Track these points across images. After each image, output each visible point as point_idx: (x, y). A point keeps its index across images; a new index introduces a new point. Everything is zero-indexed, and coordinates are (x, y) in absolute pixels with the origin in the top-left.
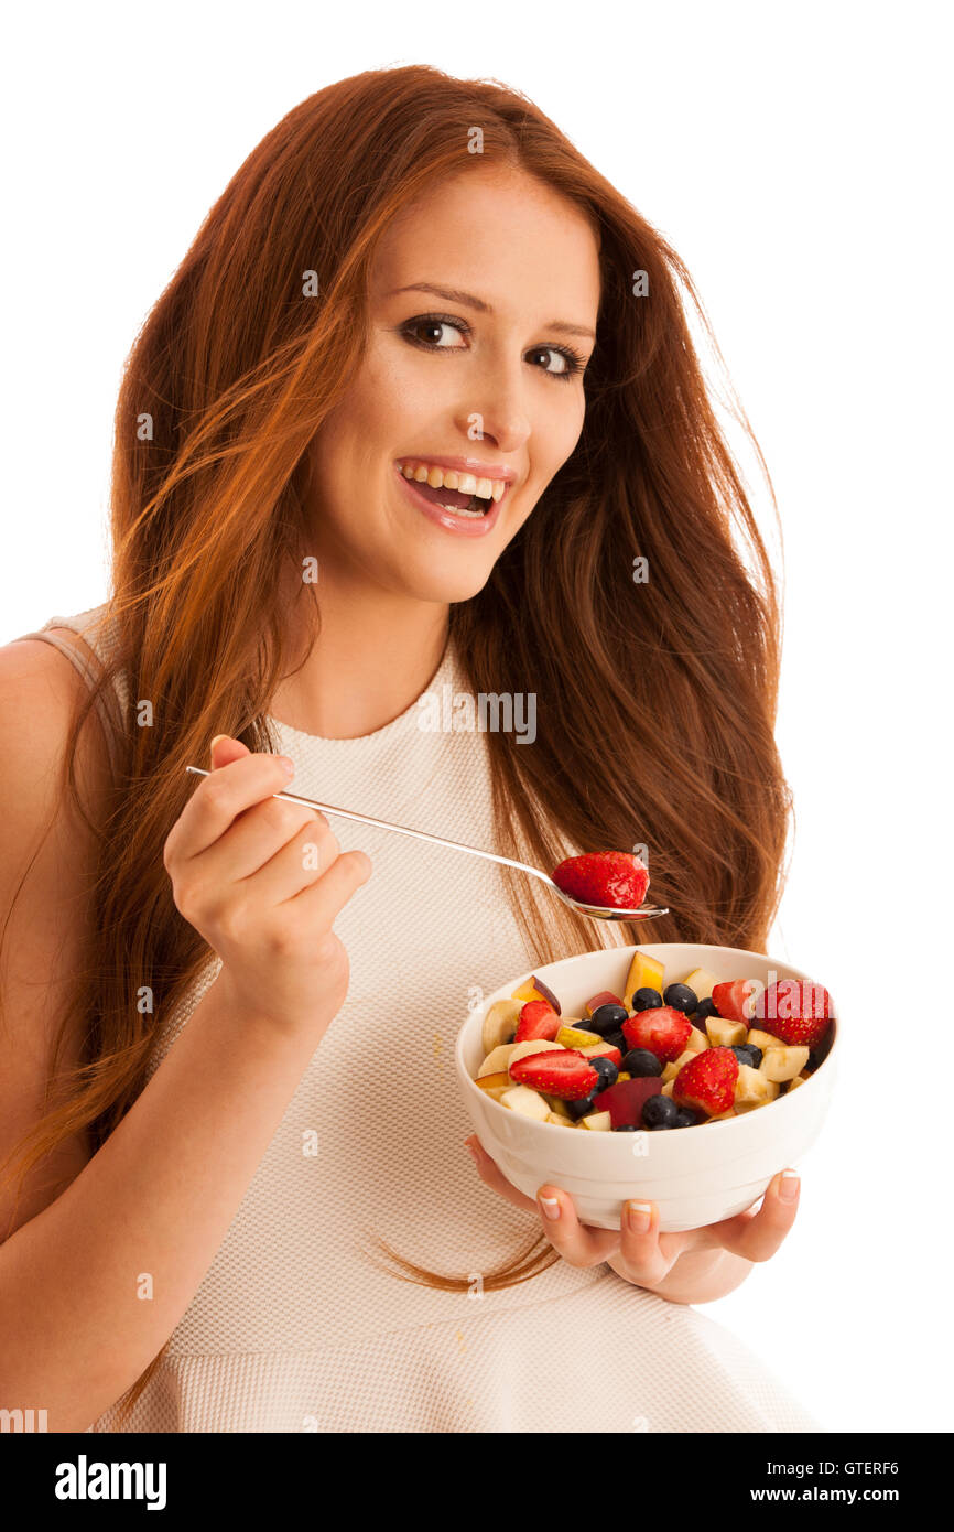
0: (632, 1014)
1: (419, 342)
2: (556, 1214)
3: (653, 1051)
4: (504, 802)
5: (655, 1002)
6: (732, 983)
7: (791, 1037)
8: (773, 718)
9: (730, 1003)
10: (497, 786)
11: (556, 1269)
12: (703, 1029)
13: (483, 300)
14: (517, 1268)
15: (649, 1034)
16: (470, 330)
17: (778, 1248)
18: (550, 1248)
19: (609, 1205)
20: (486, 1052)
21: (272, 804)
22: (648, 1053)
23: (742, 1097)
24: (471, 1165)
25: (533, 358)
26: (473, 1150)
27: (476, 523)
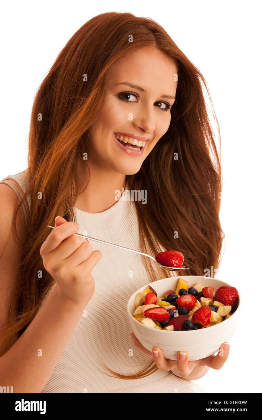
0: (179, 296)
1: (123, 100)
2: (157, 356)
3: (186, 307)
4: (142, 234)
5: (185, 293)
6: (208, 287)
7: (226, 303)
8: (219, 212)
9: (207, 293)
10: (141, 229)
11: (157, 372)
12: (200, 301)
13: (143, 89)
14: (144, 372)
15: (184, 302)
16: (139, 97)
17: (223, 365)
18: (155, 366)
19: (173, 353)
20: (136, 308)
21: (73, 237)
22: (184, 308)
23: (212, 321)
24: (132, 341)
25: (156, 105)
26: (132, 337)
27: (138, 152)
